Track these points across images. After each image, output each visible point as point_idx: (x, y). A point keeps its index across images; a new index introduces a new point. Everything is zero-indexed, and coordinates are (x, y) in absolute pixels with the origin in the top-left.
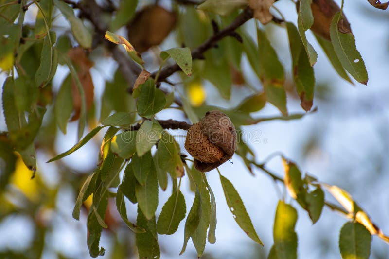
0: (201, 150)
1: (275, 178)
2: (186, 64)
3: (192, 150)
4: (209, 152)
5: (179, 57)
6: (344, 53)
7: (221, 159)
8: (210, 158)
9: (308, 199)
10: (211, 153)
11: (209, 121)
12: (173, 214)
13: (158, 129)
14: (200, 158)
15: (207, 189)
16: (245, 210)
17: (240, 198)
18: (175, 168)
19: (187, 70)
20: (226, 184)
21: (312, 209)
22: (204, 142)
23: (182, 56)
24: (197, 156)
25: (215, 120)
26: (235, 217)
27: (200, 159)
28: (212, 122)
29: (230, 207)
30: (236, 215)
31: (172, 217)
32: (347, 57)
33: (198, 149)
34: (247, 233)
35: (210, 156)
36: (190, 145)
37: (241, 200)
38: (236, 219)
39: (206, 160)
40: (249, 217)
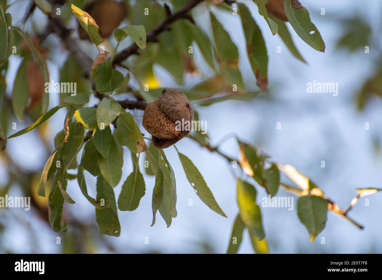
0: (159, 127)
1: (230, 160)
2: (141, 39)
3: (150, 127)
4: (167, 129)
5: (133, 32)
6: (300, 26)
7: (179, 135)
8: (168, 134)
9: (264, 176)
10: (169, 130)
11: (166, 98)
12: (133, 192)
13: (117, 106)
14: (158, 134)
15: (166, 166)
16: (205, 185)
17: (199, 173)
18: (136, 143)
19: (141, 44)
20: (185, 160)
21: (269, 185)
22: (161, 119)
23: (136, 31)
24: (155, 133)
25: (171, 97)
26: (196, 191)
27: (158, 136)
28: (169, 99)
29: (191, 183)
30: (197, 190)
31: (132, 196)
32: (302, 29)
33: (156, 126)
34: (210, 207)
35: (168, 132)
36: (147, 122)
37: (201, 175)
38: (197, 194)
39: (164, 136)
40: (210, 191)
